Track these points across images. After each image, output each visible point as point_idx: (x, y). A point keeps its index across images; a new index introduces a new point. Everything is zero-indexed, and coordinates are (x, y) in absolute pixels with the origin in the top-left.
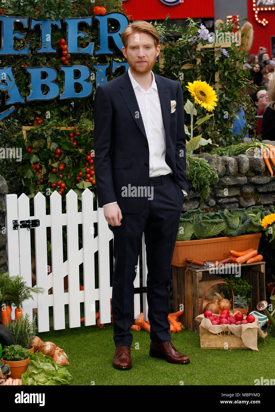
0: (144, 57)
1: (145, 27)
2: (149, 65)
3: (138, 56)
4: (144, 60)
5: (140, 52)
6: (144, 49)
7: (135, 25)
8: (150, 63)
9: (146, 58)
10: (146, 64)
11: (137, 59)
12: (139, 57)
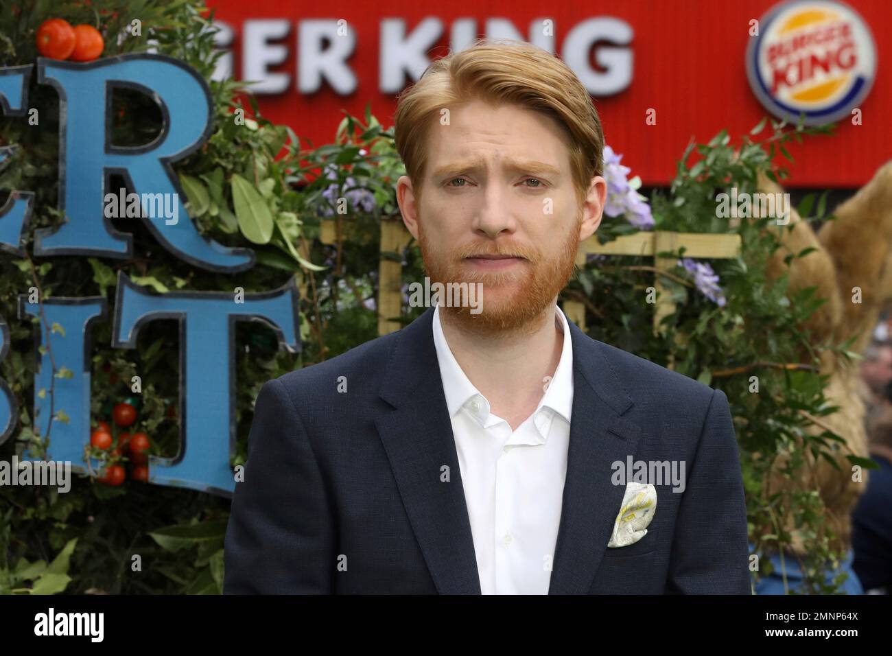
0: (506, 231)
1: (519, 70)
2: (532, 276)
3: (475, 223)
4: (506, 251)
5: (484, 204)
6: (511, 188)
7: (468, 61)
8: (541, 269)
9: (518, 237)
10: (516, 272)
11: (467, 242)
12: (481, 232)
